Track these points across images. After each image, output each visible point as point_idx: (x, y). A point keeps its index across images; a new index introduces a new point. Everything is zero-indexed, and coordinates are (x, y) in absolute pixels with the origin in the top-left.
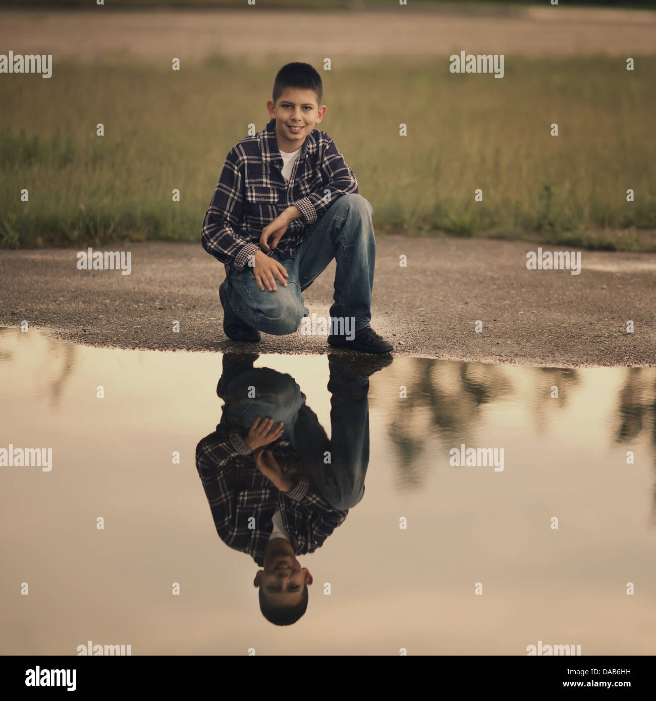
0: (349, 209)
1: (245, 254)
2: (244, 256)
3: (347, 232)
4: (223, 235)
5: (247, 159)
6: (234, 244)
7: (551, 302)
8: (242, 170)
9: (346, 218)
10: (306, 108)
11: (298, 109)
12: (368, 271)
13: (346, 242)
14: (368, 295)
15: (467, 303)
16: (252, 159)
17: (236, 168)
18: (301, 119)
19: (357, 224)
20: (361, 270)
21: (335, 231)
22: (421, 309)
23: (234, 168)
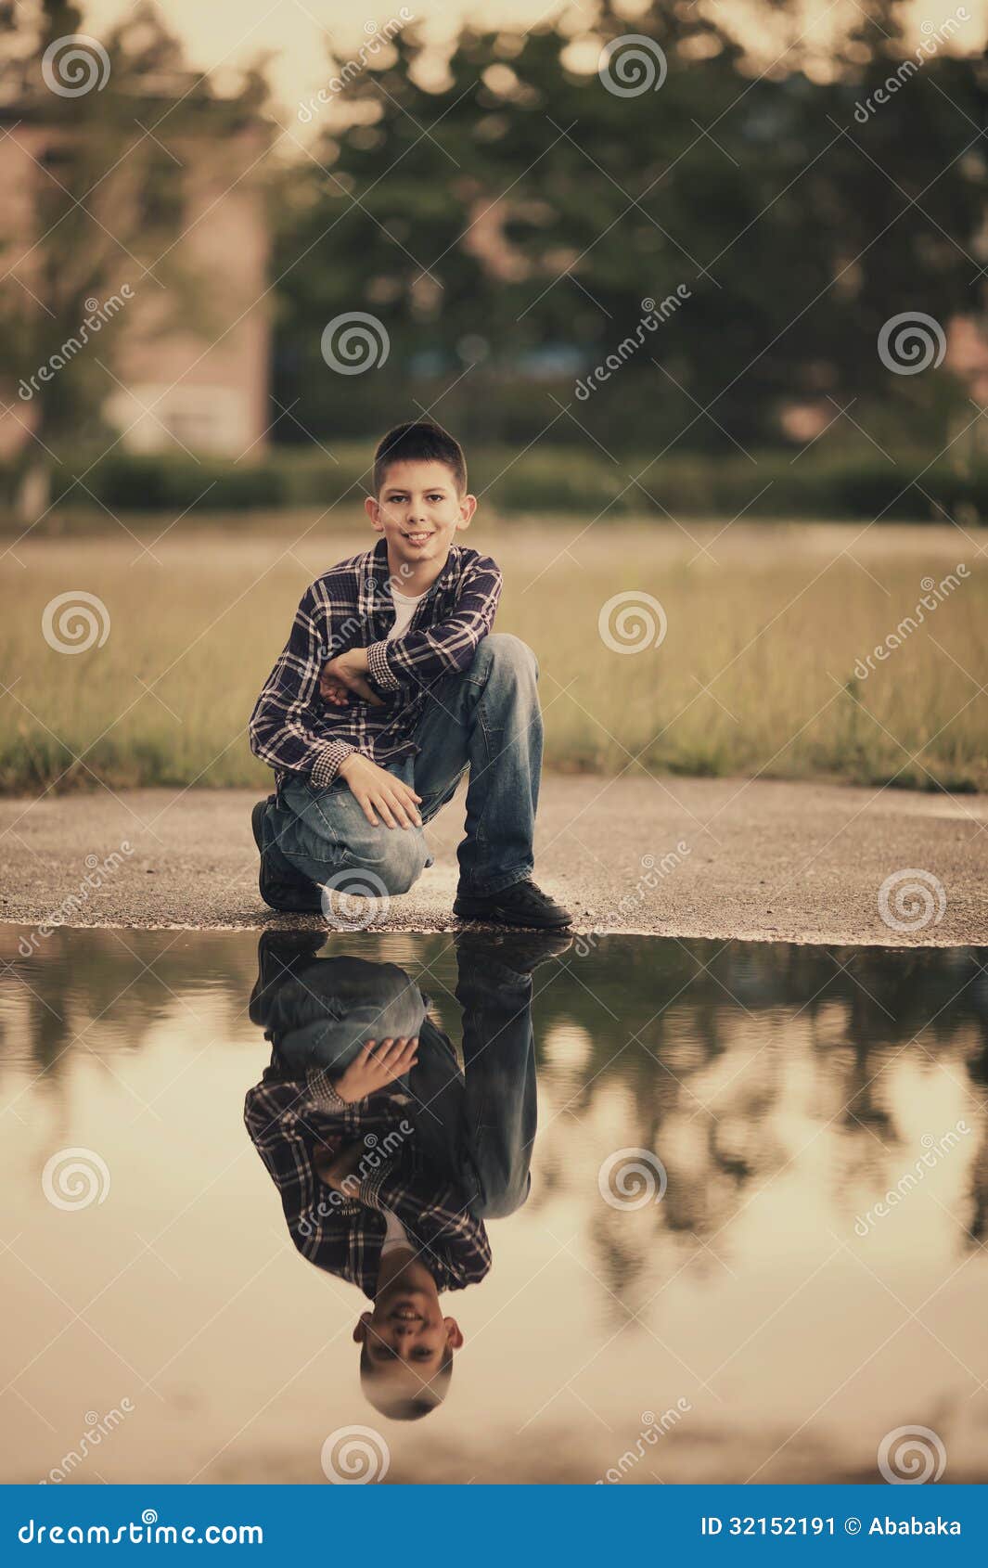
0: (493, 660)
1: (327, 762)
2: (325, 766)
3: (489, 703)
4: (284, 739)
5: (332, 608)
6: (307, 753)
7: (864, 858)
8: (321, 626)
9: (489, 676)
10: (432, 497)
11: (418, 500)
12: (528, 775)
13: (486, 721)
14: (527, 822)
15: (710, 861)
16: (340, 608)
17: (312, 622)
18: (425, 518)
19: (509, 687)
20: (516, 774)
21: (470, 702)
22: (628, 869)
23: (308, 624)
